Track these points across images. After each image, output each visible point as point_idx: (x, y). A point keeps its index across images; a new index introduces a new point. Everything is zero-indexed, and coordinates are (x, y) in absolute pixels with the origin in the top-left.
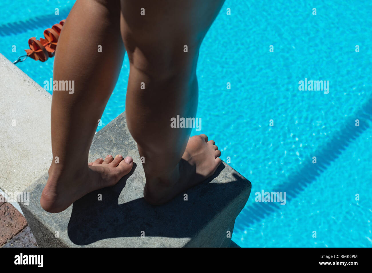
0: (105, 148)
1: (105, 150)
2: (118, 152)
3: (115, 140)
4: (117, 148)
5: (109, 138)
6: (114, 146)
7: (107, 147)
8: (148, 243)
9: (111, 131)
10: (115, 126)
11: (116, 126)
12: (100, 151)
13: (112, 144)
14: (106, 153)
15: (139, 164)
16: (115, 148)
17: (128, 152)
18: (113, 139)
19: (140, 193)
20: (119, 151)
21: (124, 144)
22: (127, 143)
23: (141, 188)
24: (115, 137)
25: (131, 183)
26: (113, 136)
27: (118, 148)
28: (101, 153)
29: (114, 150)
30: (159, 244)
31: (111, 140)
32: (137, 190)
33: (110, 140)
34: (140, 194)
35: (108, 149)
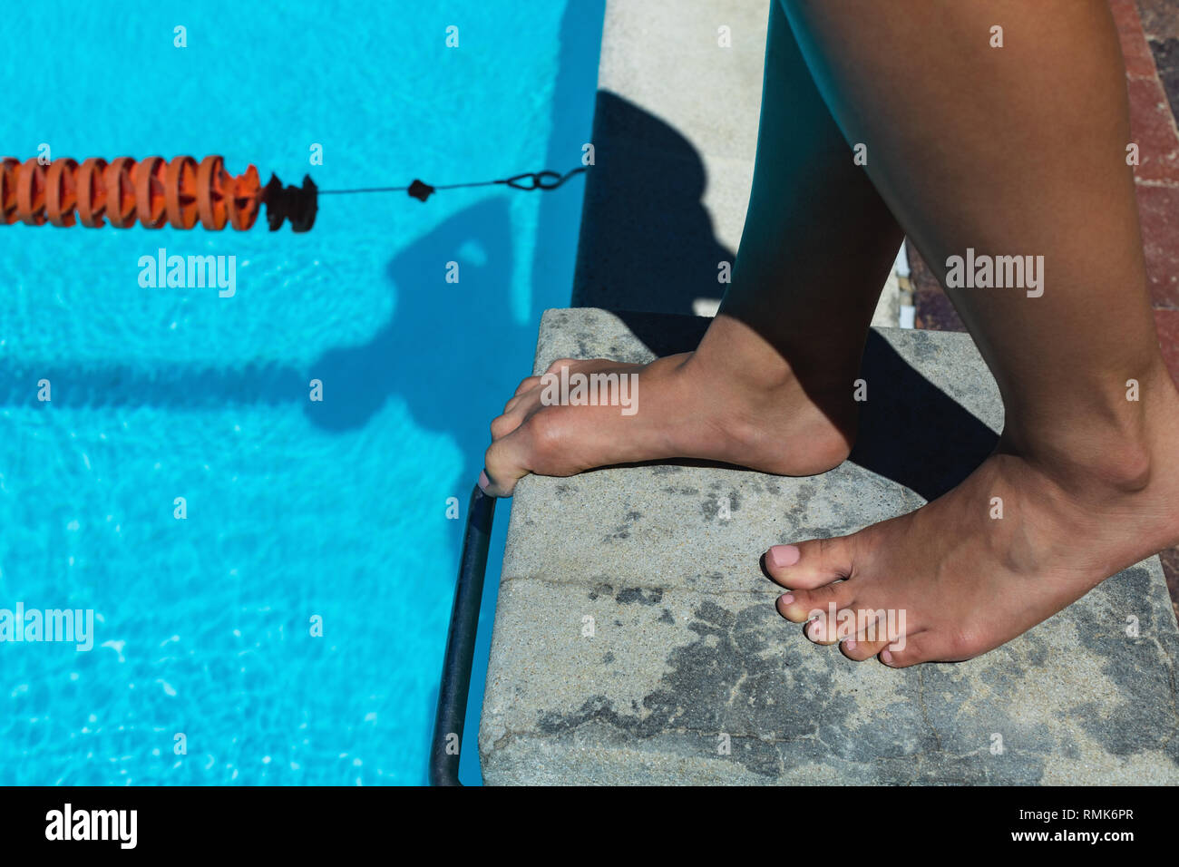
0: (790, 682)
1: (798, 678)
2: (770, 637)
3: (735, 678)
4: (760, 650)
5: (744, 702)
6: (761, 665)
7: (784, 679)
8: (950, 385)
9: (713, 717)
10: (678, 724)
11: (676, 721)
12: (817, 687)
13: (758, 676)
14: (807, 664)
15: (752, 556)
16: (764, 655)
17: (741, 613)
18: (735, 692)
19: (839, 487)
20: (761, 639)
21: (725, 646)
22: (712, 641)
23: (822, 496)
24: (725, 688)
25: (835, 528)
26: (727, 699)
27: (756, 647)
28: (824, 681)
29: (773, 652)
30: (924, 364)
31: (746, 688)
32: (839, 501)
33: (749, 693)
34: (842, 486)
35: (787, 672)
